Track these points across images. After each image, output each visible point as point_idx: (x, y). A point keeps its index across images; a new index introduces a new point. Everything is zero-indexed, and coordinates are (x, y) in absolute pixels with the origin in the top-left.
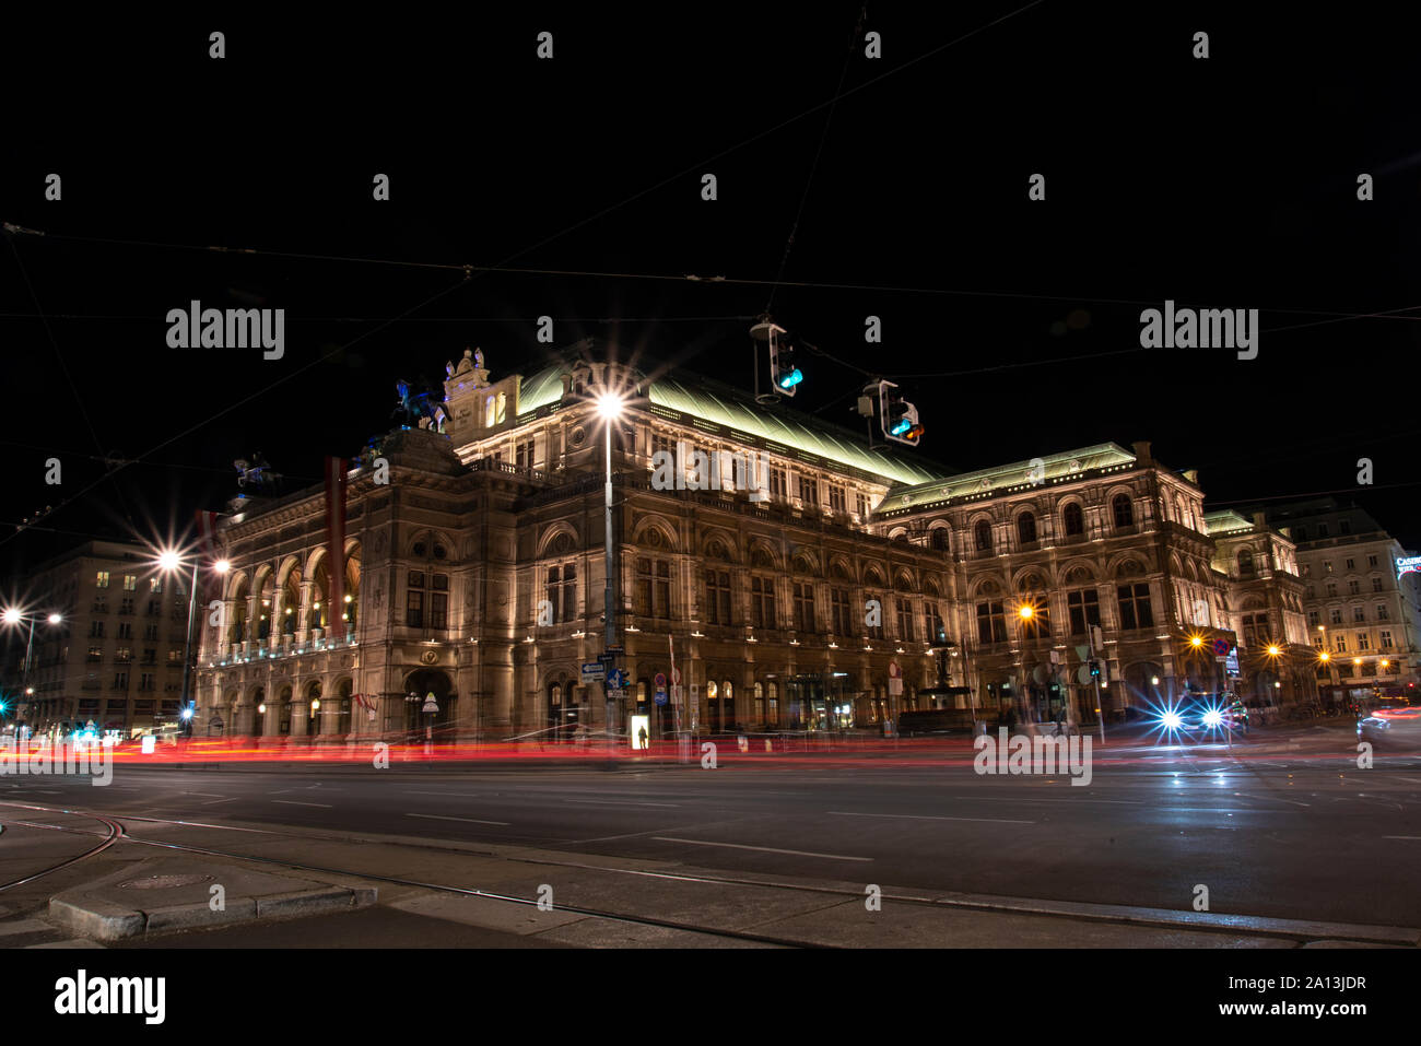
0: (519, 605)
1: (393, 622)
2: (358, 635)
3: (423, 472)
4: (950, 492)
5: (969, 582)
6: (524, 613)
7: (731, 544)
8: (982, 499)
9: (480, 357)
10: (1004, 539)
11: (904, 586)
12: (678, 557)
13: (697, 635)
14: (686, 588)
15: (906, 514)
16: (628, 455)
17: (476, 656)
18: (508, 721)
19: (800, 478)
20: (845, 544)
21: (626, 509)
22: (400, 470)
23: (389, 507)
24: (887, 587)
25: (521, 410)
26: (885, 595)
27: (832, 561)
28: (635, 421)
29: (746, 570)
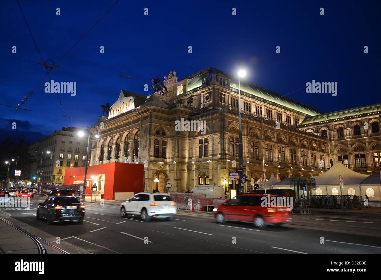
0: (189, 151)
1: (150, 156)
2: (138, 159)
3: (159, 108)
4: (328, 118)
5: (335, 148)
6: (191, 153)
7: (259, 133)
8: (340, 120)
9: (175, 73)
10: (348, 134)
11: (313, 149)
13: (249, 163)
14: (245, 147)
15: (312, 125)
16: (223, 103)
17: (176, 167)
18: (185, 189)
19: (277, 113)
20: (294, 134)
21: (226, 120)
22: (152, 107)
23: (148, 119)
24: (308, 149)
25: (188, 89)
26: (308, 152)
27: (291, 140)
28: (225, 93)
29: (264, 142)
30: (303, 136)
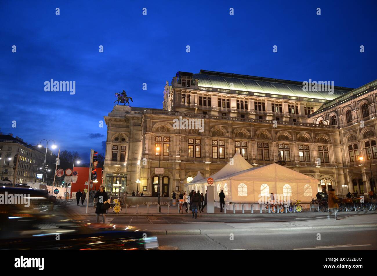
1: (106, 160)
5: (344, 137)
8: (347, 101)
10: (356, 117)
12: (173, 135)
13: (179, 161)
14: (175, 145)
15: (322, 112)
16: (186, 104)
19: (273, 104)
24: (292, 141)
27: (257, 132)
28: (190, 93)
29: (208, 138)
30: (281, 127)
